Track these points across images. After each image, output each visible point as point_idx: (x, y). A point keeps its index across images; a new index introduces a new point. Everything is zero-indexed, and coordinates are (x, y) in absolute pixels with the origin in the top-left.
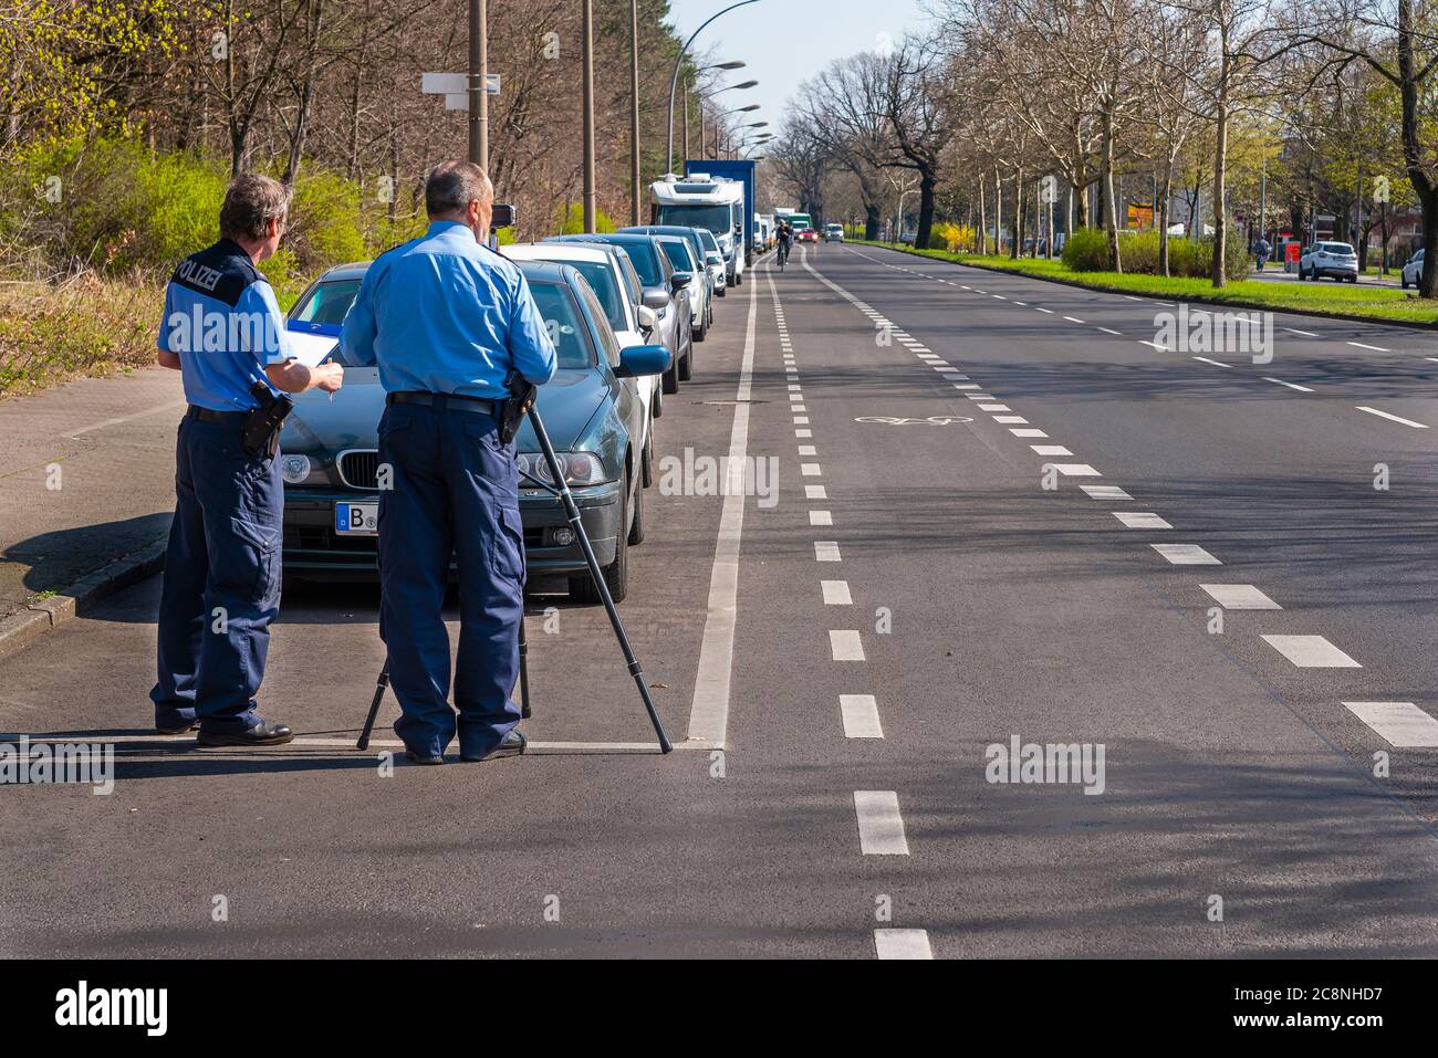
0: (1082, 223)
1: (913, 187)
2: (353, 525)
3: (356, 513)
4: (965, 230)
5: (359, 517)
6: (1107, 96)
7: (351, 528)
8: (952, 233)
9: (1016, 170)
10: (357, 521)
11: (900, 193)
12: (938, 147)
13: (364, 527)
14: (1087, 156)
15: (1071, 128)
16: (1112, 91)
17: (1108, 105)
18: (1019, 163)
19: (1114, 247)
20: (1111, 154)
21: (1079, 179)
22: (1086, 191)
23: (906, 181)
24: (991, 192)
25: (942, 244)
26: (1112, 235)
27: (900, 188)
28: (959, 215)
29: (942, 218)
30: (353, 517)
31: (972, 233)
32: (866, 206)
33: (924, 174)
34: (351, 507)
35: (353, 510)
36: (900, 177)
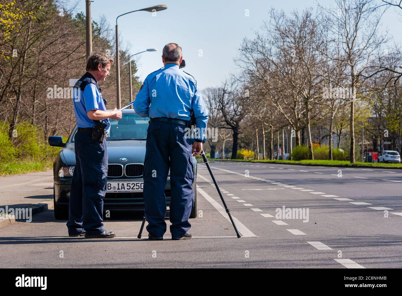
0: (298, 144)
1: (230, 137)
2: (108, 189)
3: (109, 185)
4: (250, 151)
5: (110, 186)
6: (307, 96)
7: (107, 190)
8: (245, 153)
9: (271, 127)
10: (109, 188)
11: (223, 140)
12: (240, 120)
13: (112, 190)
14: (299, 119)
15: (293, 109)
16: (309, 93)
17: (308, 99)
18: (272, 124)
19: (311, 152)
20: (309, 117)
21: (296, 128)
22: (299, 132)
23: (226, 135)
24: (261, 136)
25: (241, 157)
26: (310, 147)
27: (223, 138)
28: (247, 146)
29: (241, 147)
30: (108, 186)
31: (253, 153)
32: (210, 145)
33: (234, 131)
34: (107, 183)
35: (108, 184)
36: (223, 134)
